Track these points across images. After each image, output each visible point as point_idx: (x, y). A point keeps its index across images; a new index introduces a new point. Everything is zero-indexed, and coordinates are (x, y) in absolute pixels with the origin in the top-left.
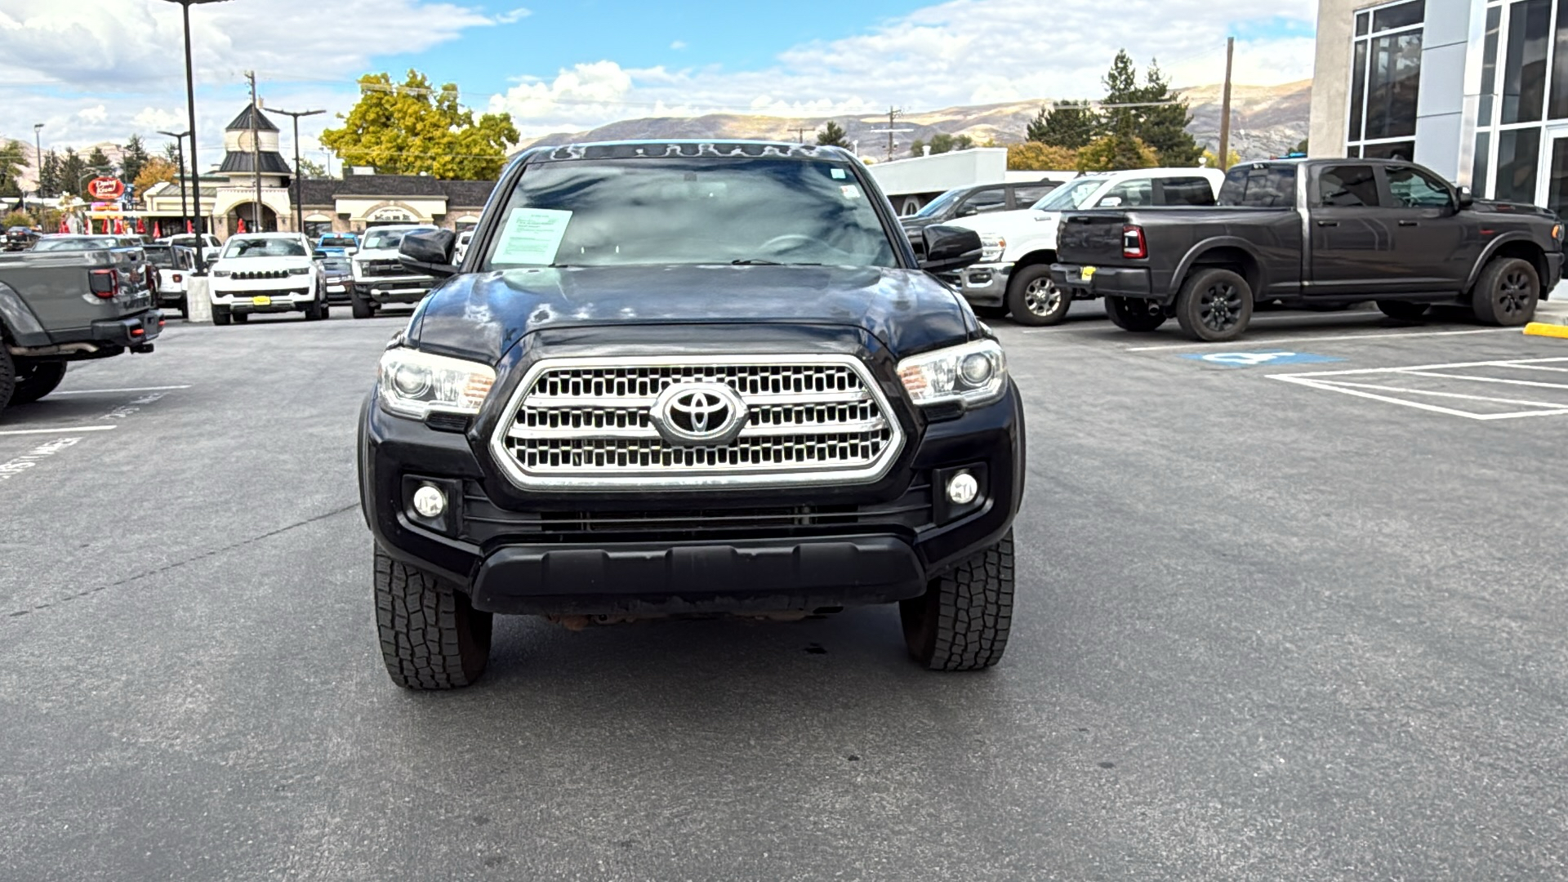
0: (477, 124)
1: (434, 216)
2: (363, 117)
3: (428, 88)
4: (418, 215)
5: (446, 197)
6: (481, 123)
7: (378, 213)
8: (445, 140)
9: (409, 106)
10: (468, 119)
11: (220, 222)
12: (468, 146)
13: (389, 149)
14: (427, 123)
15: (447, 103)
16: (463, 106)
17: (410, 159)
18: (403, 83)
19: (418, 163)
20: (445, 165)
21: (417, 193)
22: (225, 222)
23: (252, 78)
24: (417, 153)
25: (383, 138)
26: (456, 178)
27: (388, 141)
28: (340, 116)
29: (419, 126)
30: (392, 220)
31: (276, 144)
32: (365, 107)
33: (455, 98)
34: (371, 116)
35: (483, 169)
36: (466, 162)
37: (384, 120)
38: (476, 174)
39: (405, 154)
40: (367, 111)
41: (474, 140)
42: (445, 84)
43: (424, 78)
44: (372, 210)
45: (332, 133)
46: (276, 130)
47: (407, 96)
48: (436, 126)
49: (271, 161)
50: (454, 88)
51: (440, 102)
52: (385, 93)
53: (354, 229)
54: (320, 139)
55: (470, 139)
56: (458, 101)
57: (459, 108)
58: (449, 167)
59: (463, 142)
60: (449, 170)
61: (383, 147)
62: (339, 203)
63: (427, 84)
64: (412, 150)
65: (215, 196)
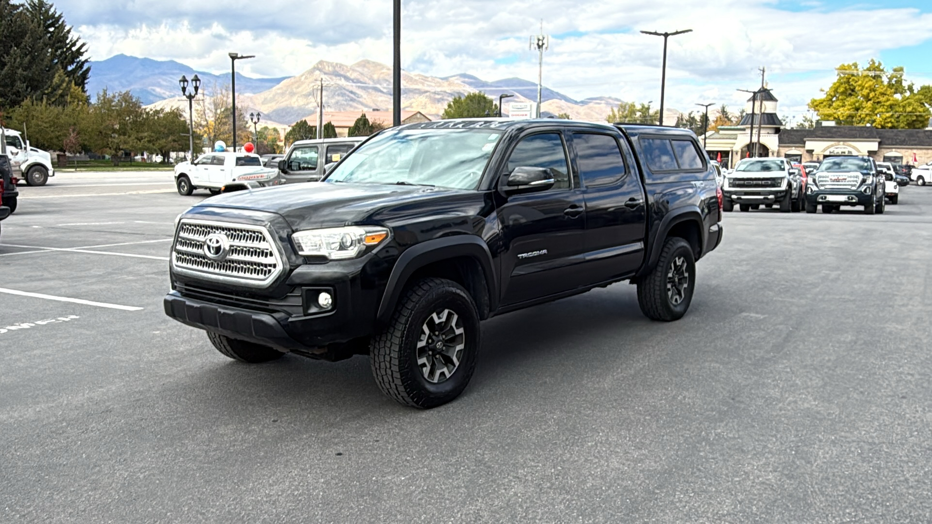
0: (915, 92)
1: (869, 152)
2: (836, 91)
3: (882, 70)
4: (859, 151)
5: (879, 140)
6: (918, 91)
7: (832, 150)
8: (888, 103)
9: (867, 82)
10: (911, 89)
11: (737, 154)
12: (904, 107)
13: (849, 110)
14: (877, 93)
15: (895, 79)
16: (905, 80)
17: (862, 116)
18: (865, 68)
19: (867, 118)
20: (886, 119)
21: (860, 137)
22: (739, 154)
23: (764, 71)
24: (867, 112)
25: (846, 103)
26: (892, 128)
27: (849, 105)
28: (822, 90)
29: (871, 95)
30: (840, 154)
31: (775, 109)
32: (838, 84)
33: (901, 76)
34: (841, 89)
35: (914, 121)
36: (901, 117)
37: (850, 92)
38: (909, 125)
39: (860, 112)
40: (839, 86)
41: (909, 103)
42: (895, 67)
43: (880, 64)
44: (829, 147)
45: (816, 101)
46: (776, 100)
47: (867, 76)
48: (883, 94)
49: (771, 119)
50: (902, 69)
51: (890, 79)
52: (853, 75)
53: (815, 159)
54: (808, 105)
55: (905, 102)
56: (903, 78)
57: (903, 81)
58: (889, 120)
59: (901, 104)
60: (888, 123)
61: (846, 109)
62: (807, 143)
63: (881, 68)
64: (865, 110)
65: (736, 139)
